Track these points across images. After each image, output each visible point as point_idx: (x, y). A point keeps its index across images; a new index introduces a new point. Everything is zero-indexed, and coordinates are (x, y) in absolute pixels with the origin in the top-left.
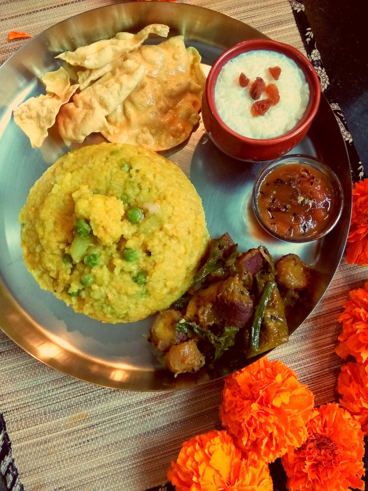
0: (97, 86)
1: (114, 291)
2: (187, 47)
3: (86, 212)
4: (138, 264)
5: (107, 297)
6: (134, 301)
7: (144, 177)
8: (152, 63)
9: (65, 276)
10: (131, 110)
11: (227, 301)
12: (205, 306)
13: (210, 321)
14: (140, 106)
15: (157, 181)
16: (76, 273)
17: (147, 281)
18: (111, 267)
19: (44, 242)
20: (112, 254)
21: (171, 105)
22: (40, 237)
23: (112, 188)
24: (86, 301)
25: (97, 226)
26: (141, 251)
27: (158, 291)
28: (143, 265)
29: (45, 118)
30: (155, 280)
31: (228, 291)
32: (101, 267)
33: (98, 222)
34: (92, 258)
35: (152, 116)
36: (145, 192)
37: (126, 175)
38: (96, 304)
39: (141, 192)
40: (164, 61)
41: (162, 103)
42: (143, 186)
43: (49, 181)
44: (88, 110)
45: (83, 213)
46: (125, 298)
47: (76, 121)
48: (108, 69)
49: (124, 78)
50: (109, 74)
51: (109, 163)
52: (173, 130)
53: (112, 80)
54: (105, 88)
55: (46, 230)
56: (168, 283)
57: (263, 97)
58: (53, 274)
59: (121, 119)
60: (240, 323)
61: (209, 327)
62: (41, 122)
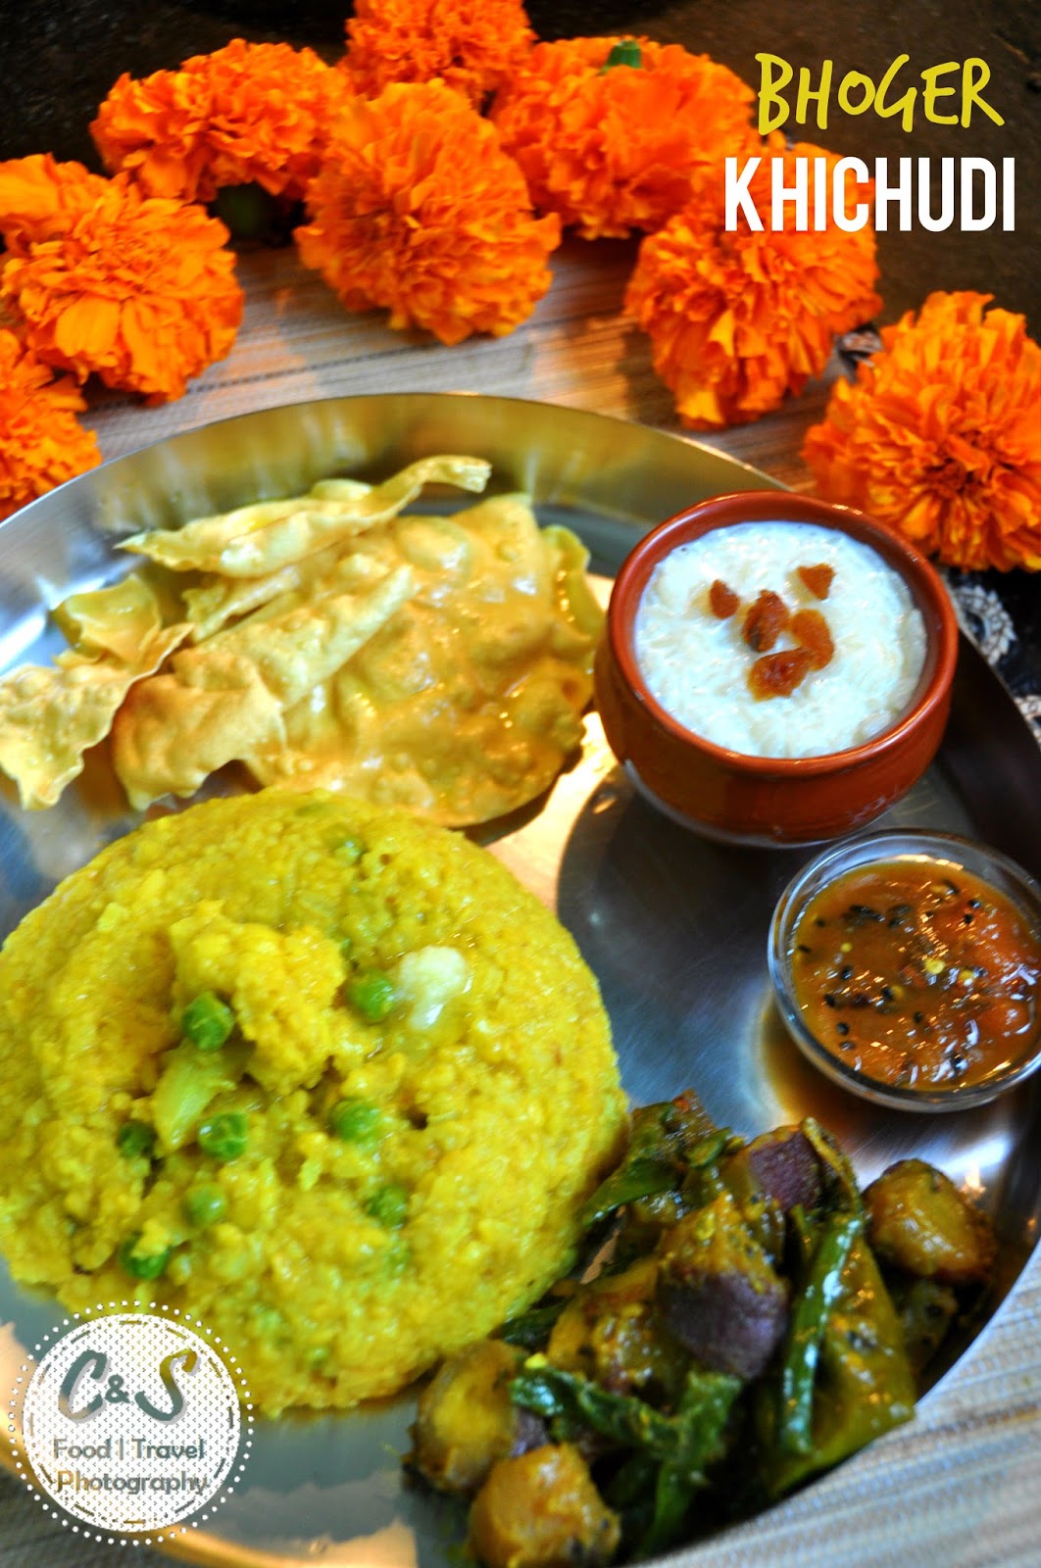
0: (254, 629)
1: (296, 1250)
2: (542, 524)
3: (222, 968)
4: (384, 1153)
5: (269, 1272)
6: (364, 1288)
7: (407, 879)
8: (427, 566)
9: (125, 1200)
10: (357, 699)
11: (695, 1272)
12: (617, 1315)
13: (640, 1367)
14: (387, 687)
15: (449, 889)
16: (163, 1188)
17: (413, 1210)
18: (288, 1167)
19: (60, 1087)
20: (291, 1124)
21: (490, 690)
22: (46, 1071)
23: (299, 914)
24: (192, 1294)
25: (258, 1007)
26: (393, 1109)
27: (449, 1251)
28: (400, 1158)
29: (75, 718)
30: (440, 1206)
31: (694, 1241)
32: (254, 1167)
33: (262, 994)
34: (226, 1125)
35: (426, 720)
36: (409, 923)
37: (349, 874)
38: (225, 1305)
39: (395, 924)
40: (467, 565)
41: (460, 681)
42: (404, 905)
43: (83, 901)
44: (223, 694)
46: (333, 1276)
47: (181, 726)
48: (282, 583)
49: (344, 605)
50: (288, 599)
51: (294, 838)
52: (495, 763)
53: (303, 612)
54: (279, 631)
55: (70, 1047)
56: (485, 1225)
57: (781, 645)
58: (76, 1203)
59: (321, 729)
60: (746, 1360)
61: (633, 1389)
62: (60, 733)
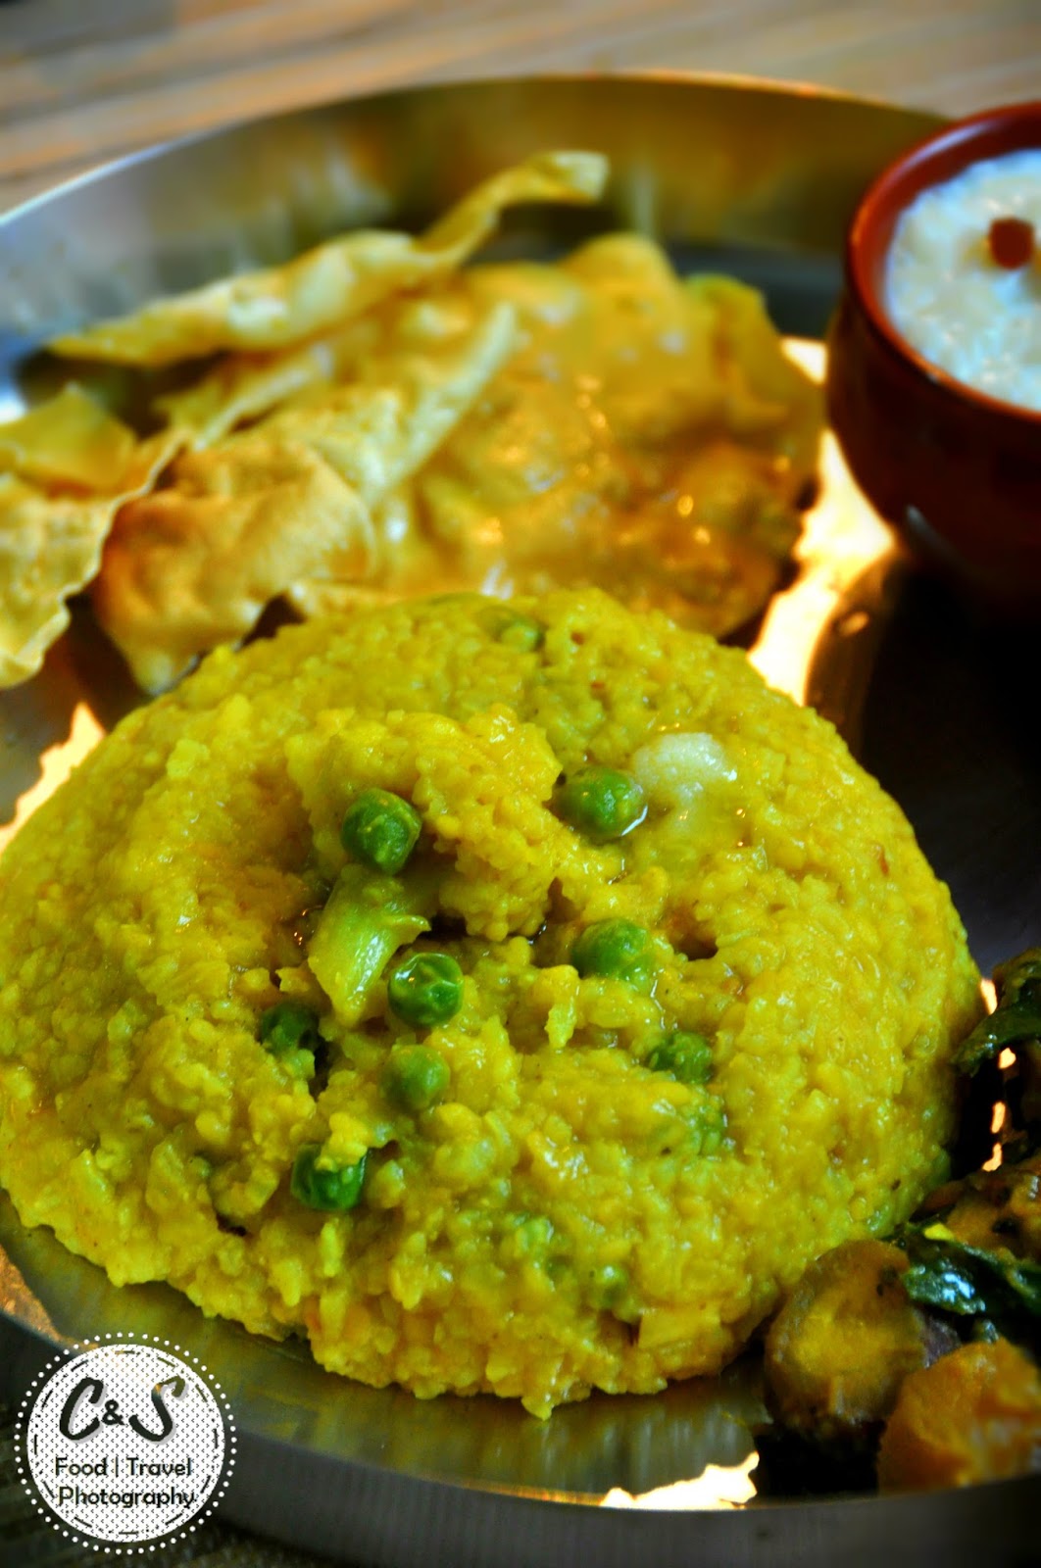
1: (559, 1128)
3: (388, 757)
4: (662, 992)
5: (525, 1163)
7: (616, 658)
9: (288, 1103)
10: (454, 508)
16: (343, 1078)
17: (720, 1056)
20: (515, 978)
24: (412, 1214)
26: (662, 937)
28: (687, 996)
30: (759, 1044)
36: (630, 712)
37: (529, 662)
38: (462, 1224)
39: (610, 716)
42: (618, 689)
44: (267, 493)
45: (378, 762)
58: (211, 1131)
